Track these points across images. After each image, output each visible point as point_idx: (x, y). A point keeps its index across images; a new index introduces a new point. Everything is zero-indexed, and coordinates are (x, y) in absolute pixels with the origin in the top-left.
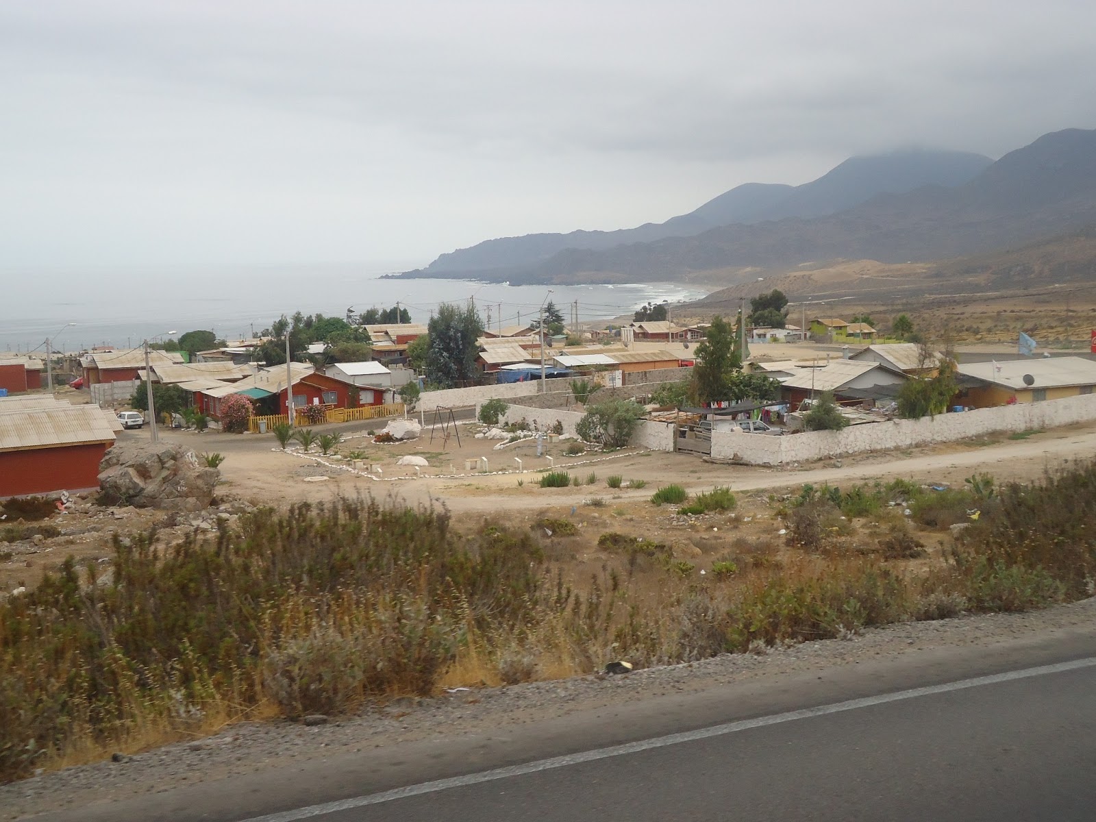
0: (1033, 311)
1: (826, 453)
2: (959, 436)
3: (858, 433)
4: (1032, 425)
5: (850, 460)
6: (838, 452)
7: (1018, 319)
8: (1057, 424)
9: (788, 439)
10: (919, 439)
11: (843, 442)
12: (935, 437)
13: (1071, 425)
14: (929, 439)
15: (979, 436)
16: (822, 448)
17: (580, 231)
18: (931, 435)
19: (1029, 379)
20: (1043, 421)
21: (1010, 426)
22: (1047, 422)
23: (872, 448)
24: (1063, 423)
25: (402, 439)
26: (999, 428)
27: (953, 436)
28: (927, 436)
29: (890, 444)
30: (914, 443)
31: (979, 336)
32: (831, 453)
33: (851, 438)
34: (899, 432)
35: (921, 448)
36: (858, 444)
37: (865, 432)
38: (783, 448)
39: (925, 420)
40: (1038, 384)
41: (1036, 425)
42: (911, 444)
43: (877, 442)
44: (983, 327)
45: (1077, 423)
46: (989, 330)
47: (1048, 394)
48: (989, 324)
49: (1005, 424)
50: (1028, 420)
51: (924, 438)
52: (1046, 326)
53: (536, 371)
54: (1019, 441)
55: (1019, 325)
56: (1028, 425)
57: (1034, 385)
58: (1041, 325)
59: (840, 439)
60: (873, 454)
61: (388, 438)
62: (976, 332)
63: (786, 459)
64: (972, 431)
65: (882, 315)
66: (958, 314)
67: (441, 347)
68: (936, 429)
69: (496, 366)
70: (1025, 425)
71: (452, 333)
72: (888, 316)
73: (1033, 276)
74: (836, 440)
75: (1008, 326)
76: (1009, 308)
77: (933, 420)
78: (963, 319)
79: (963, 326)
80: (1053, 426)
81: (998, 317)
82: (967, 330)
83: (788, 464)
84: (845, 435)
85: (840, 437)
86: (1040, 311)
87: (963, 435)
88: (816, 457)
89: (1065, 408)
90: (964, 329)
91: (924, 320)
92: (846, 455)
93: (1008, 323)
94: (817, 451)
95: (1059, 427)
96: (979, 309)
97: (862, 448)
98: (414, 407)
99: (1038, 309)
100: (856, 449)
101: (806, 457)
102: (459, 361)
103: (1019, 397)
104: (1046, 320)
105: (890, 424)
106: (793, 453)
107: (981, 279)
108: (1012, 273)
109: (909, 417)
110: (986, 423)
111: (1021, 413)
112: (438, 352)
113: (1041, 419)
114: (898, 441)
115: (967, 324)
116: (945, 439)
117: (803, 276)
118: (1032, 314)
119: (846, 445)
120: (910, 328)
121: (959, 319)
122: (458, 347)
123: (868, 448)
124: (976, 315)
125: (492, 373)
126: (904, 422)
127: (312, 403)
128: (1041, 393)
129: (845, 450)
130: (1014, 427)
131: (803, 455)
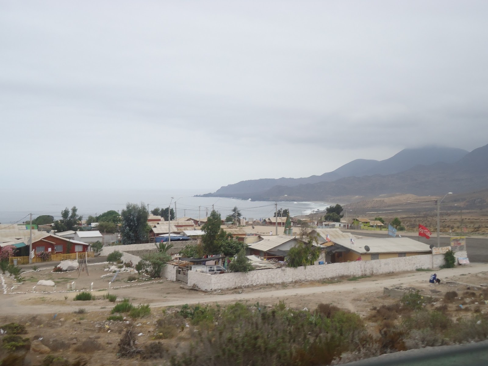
0: (479, 219)
1: (239, 285)
2: (322, 278)
3: (259, 274)
4: (366, 273)
5: (250, 289)
6: (247, 284)
7: (472, 222)
8: (381, 273)
9: (216, 276)
10: (297, 278)
11: (250, 279)
12: (307, 278)
13: (389, 273)
14: (303, 279)
15: (333, 278)
16: (237, 282)
17: (283, 178)
18: (304, 277)
19: (367, 248)
20: (373, 271)
21: (352, 273)
22: (375, 272)
23: (268, 283)
24: (384, 272)
25: (66, 270)
26: (346, 274)
27: (318, 278)
28: (302, 277)
29: (279, 281)
30: (294, 281)
31: (453, 230)
32: (243, 285)
33: (255, 277)
34: (285, 275)
35: (297, 283)
36: (259, 280)
37: (264, 274)
38: (212, 281)
39: (301, 268)
40: (372, 251)
41: (368, 273)
42: (292, 281)
43: (271, 280)
44: (455, 226)
45: (393, 273)
46: (458, 227)
47: (380, 256)
48: (458, 224)
49: (349, 272)
50: (363, 271)
51: (300, 279)
52: (484, 226)
53: (174, 237)
54: (352, 281)
55: (472, 225)
56: (363, 273)
57: (370, 252)
58: (482, 226)
59: (248, 277)
60: (269, 286)
61: (60, 270)
62: (452, 228)
63: (214, 287)
64: (329, 275)
65: (409, 219)
66: (444, 219)
67: (126, 224)
68: (308, 273)
69: (158, 234)
70: (361, 273)
71: (132, 217)
72: (412, 219)
73: (485, 204)
74: (246, 278)
75: (467, 226)
76: (468, 218)
77: (305, 268)
78: (446, 222)
79: (446, 225)
80: (378, 274)
81: (462, 221)
82: (448, 227)
83: (215, 290)
84: (251, 275)
85: (248, 276)
86: (482, 219)
87: (324, 277)
88: (233, 287)
89: (385, 264)
90: (447, 226)
91: (428, 222)
92: (252, 286)
93: (467, 224)
94: (234, 284)
95: (382, 274)
96: (454, 217)
97: (262, 283)
98: (100, 254)
99: (481, 218)
100: (258, 283)
101: (226, 287)
102: (135, 232)
103: (362, 257)
104: (484, 223)
105: (279, 270)
106: (219, 285)
107: (461, 204)
108: (476, 202)
109: (291, 266)
110: (338, 271)
111: (359, 266)
112: (125, 227)
113: (371, 270)
114: (284, 279)
115: (448, 224)
116: (313, 279)
117: (380, 201)
118: (478, 220)
119: (252, 281)
120: (400, 224)
121: (444, 221)
122: (135, 224)
123: (265, 283)
124: (452, 220)
125: (154, 238)
126: (288, 269)
127: (47, 250)
128: (375, 256)
129: (251, 284)
130: (355, 274)
131: (225, 286)
